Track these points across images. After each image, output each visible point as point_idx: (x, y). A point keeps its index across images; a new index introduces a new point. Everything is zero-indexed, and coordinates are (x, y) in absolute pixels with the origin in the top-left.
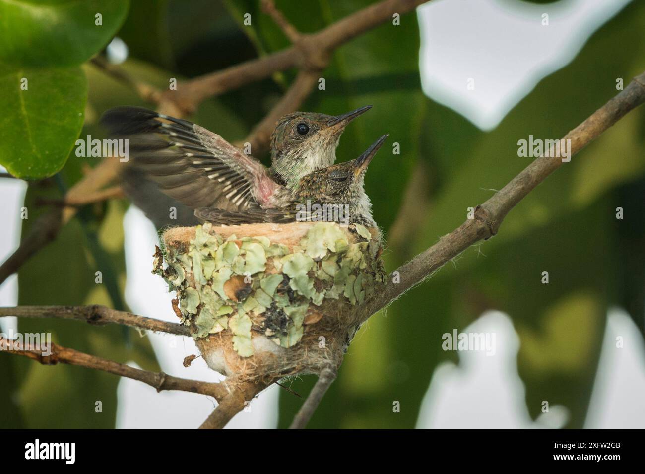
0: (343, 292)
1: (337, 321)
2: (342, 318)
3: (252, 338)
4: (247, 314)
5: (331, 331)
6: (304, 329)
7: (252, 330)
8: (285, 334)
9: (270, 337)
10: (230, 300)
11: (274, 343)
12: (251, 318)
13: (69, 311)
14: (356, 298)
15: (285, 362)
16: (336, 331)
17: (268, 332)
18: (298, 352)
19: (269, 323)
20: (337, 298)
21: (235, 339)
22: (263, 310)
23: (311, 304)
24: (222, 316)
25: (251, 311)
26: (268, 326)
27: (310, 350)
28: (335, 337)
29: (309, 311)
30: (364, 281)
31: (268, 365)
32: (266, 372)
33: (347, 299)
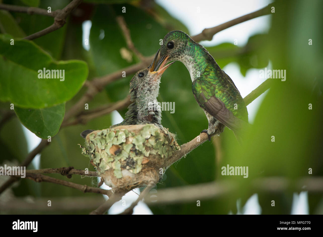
0: (158, 152)
1: (156, 164)
2: (158, 162)
3: (121, 171)
4: (119, 160)
5: (154, 167)
6: (142, 166)
7: (121, 167)
8: (134, 168)
9: (128, 170)
10: (112, 155)
11: (130, 172)
12: (121, 162)
13: (54, 170)
14: (164, 155)
15: (135, 180)
16: (155, 167)
17: (128, 167)
18: (140, 176)
19: (128, 164)
20: (155, 154)
21: (115, 172)
22: (125, 159)
23: (145, 156)
24: (109, 162)
25: (120, 159)
26: (127, 165)
27: (145, 175)
28: (155, 170)
29: (143, 159)
30: (167, 149)
31: (128, 182)
32: (127, 184)
33: (160, 155)
